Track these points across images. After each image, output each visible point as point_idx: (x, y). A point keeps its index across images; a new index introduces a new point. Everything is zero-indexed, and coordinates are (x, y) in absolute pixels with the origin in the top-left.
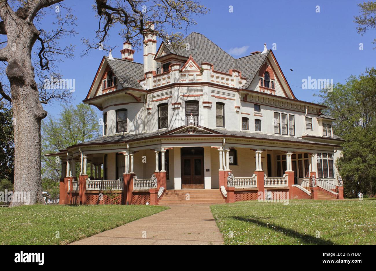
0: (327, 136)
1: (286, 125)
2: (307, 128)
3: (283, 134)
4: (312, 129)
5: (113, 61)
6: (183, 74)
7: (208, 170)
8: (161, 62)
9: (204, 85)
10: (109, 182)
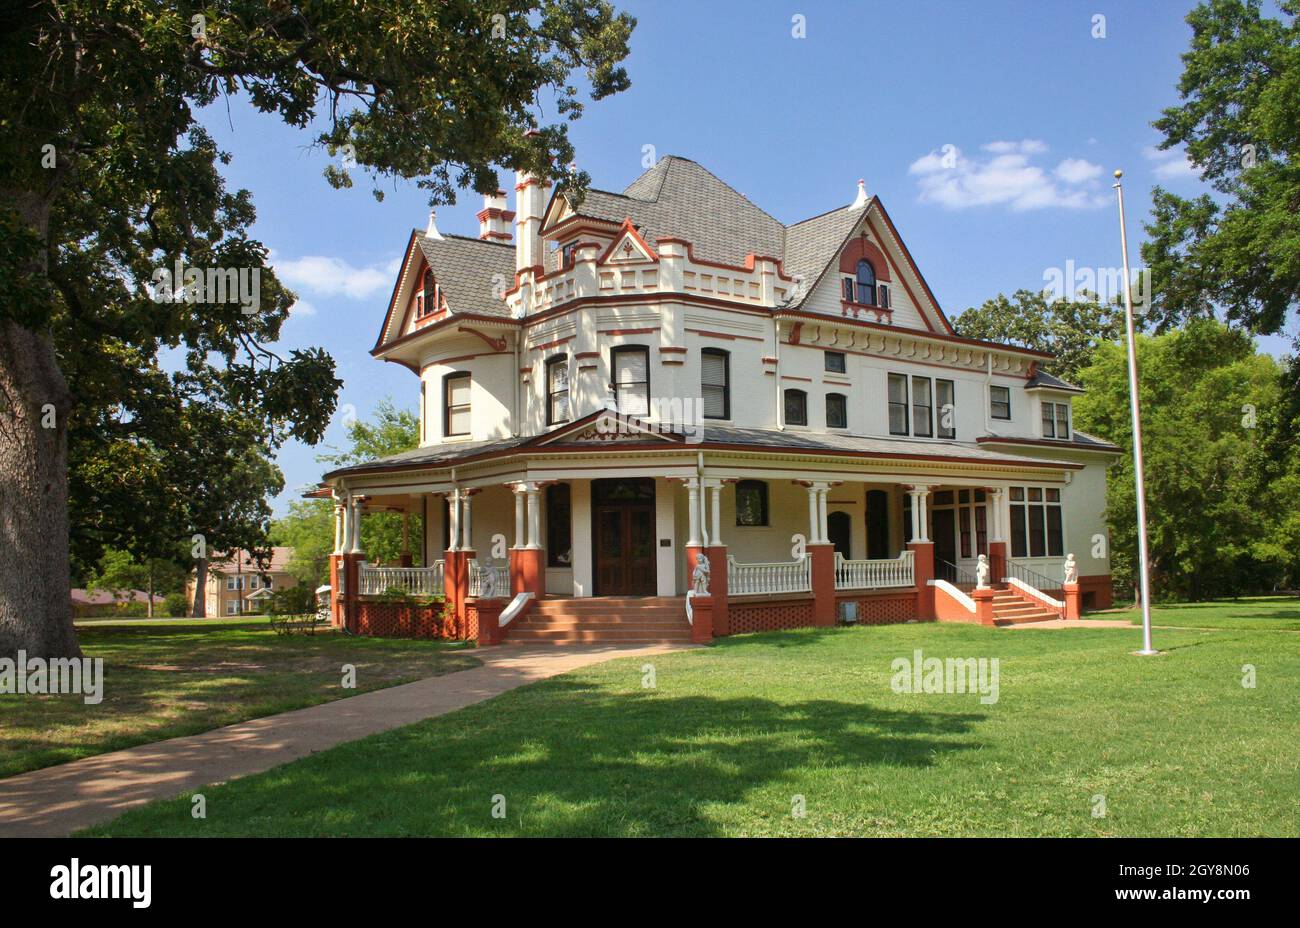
0: (1056, 438)
1: (927, 409)
2: (993, 417)
3: (916, 435)
4: (1009, 418)
5: (437, 241)
6: (604, 270)
7: (666, 543)
8: (558, 239)
9: (663, 301)
10: (415, 573)
